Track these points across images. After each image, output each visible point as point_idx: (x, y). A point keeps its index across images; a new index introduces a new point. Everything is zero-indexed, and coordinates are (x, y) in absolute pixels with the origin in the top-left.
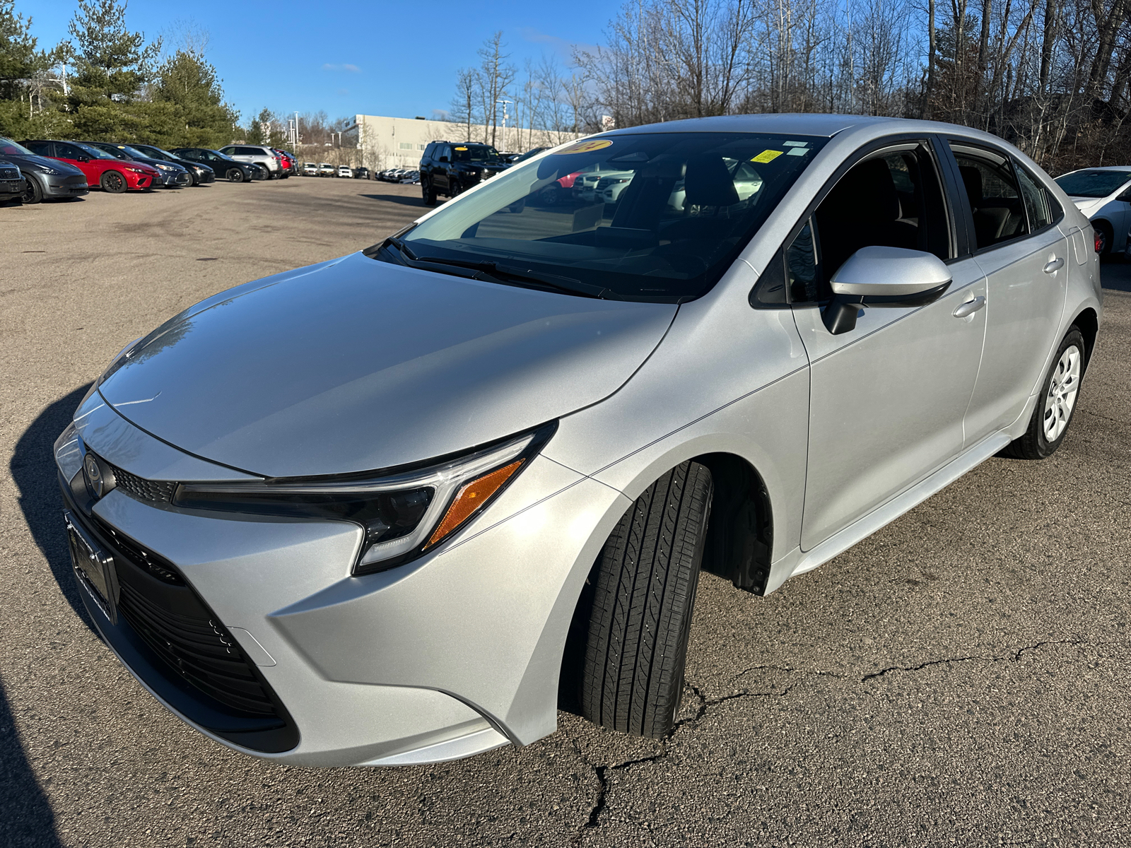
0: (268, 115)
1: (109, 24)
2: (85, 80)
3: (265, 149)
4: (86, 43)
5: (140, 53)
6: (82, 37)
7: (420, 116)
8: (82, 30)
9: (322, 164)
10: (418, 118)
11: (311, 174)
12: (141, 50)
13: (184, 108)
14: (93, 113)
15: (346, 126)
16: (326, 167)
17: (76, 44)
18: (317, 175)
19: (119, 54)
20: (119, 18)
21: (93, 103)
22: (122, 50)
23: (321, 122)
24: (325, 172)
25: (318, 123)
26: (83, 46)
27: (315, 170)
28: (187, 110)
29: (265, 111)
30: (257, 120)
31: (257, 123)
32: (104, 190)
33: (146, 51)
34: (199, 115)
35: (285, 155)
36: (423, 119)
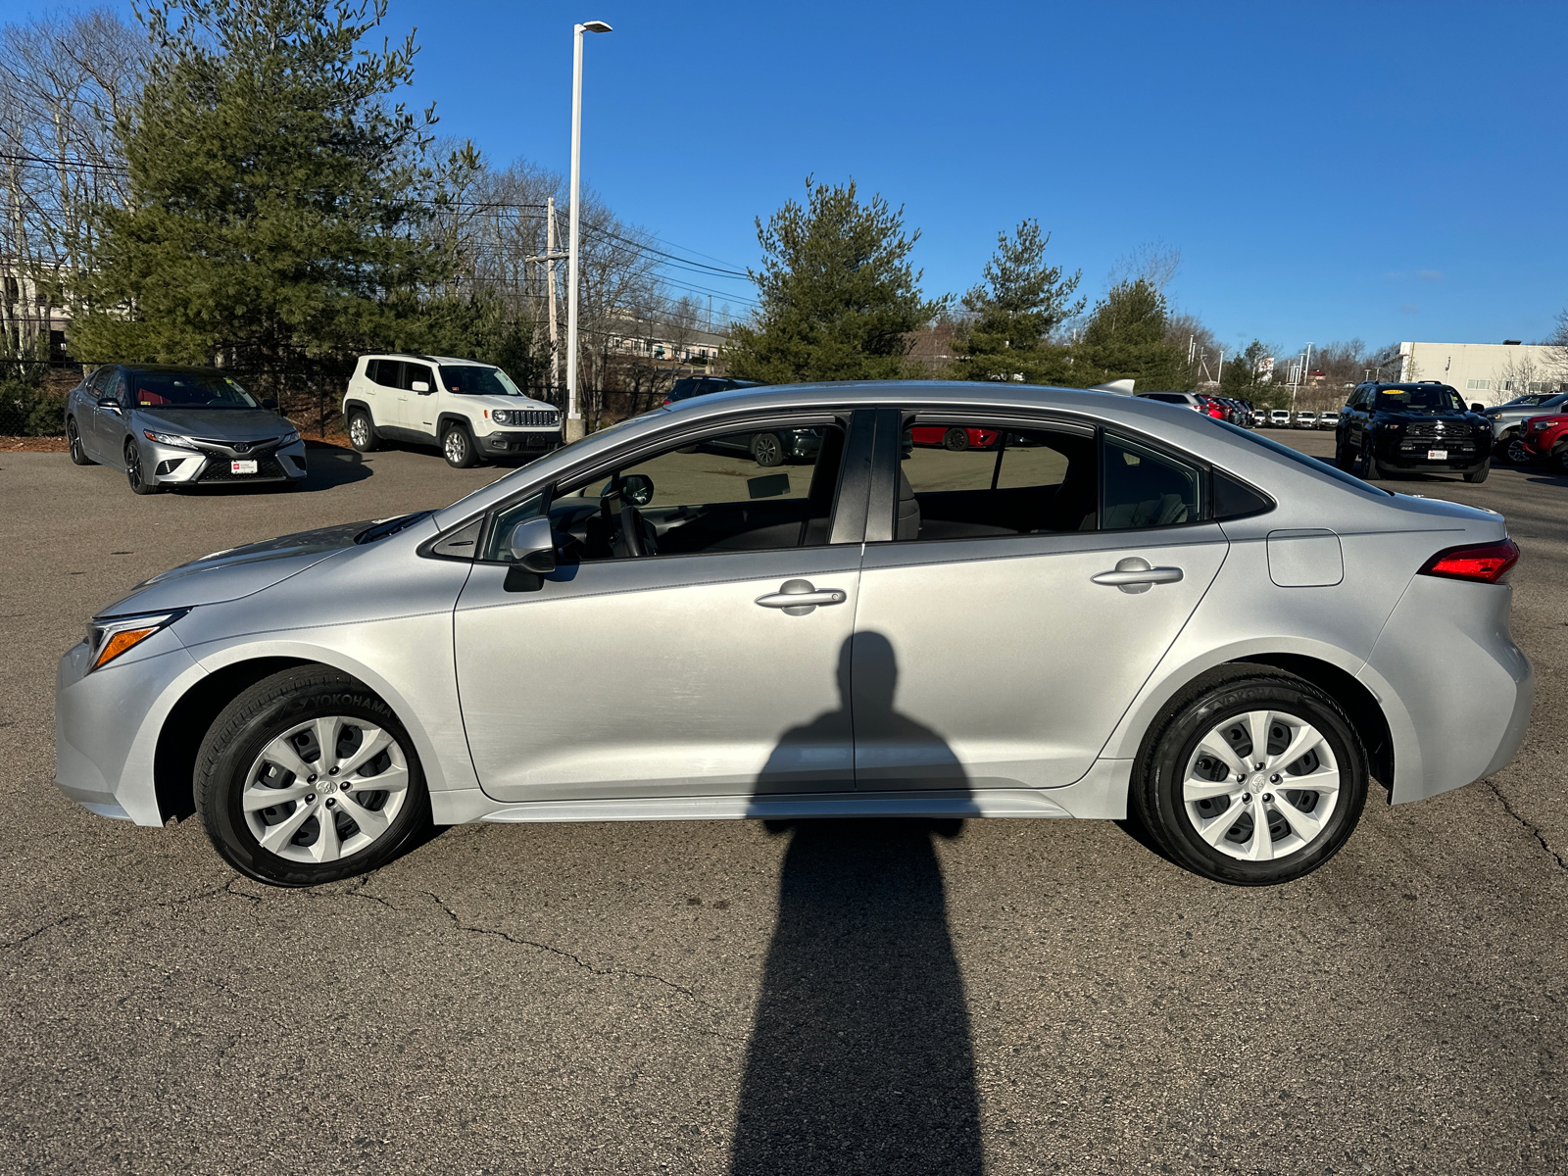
0: (1259, 350)
1: (1027, 261)
2: (989, 327)
3: (1187, 396)
4: (998, 286)
5: (1053, 291)
6: (994, 279)
7: (1512, 339)
8: (996, 271)
9: (1325, 413)
10: (1507, 343)
11: (1306, 426)
12: (1055, 288)
13: (1105, 349)
14: (987, 362)
15: (1385, 359)
16: (1329, 416)
17: (990, 288)
18: (1315, 427)
19: (1032, 292)
20: (1037, 255)
21: (993, 351)
22: (1033, 289)
23: (1353, 354)
24: (1326, 423)
25: (1348, 356)
26: (995, 289)
27: (1311, 420)
28: (1108, 352)
29: (1255, 345)
30: (1242, 356)
31: (1241, 360)
32: (946, 447)
33: (1061, 288)
34: (1122, 356)
35: (1218, 403)
36: (1518, 343)
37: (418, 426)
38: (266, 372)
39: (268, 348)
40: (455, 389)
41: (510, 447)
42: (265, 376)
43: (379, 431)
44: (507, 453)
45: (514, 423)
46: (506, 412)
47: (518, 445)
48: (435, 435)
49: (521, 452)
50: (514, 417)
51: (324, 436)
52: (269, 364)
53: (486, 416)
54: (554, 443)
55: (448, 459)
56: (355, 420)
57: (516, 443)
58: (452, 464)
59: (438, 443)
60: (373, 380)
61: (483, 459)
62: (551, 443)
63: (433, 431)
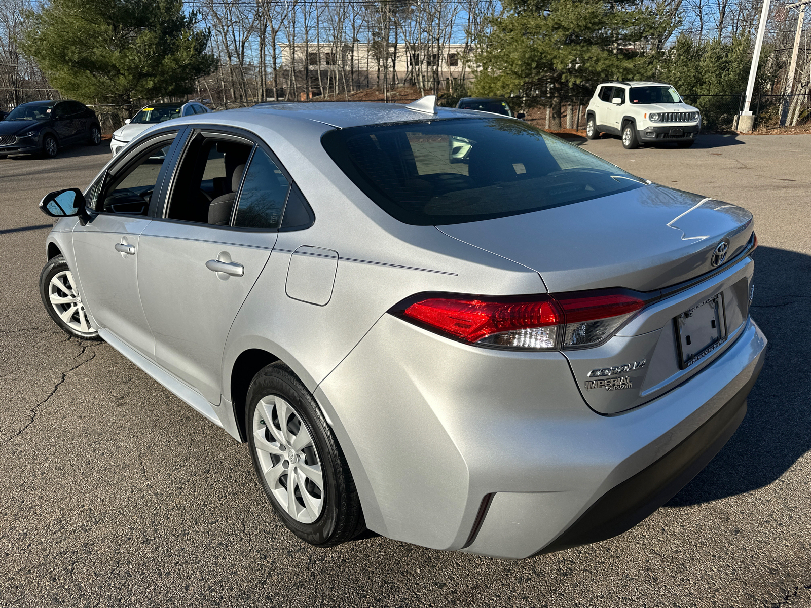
37: (613, 124)
38: (556, 97)
39: (558, 84)
40: (635, 101)
41: (657, 136)
42: (555, 99)
43: (598, 128)
44: (654, 140)
45: (662, 121)
46: (659, 114)
47: (663, 135)
48: (620, 129)
49: (665, 139)
50: (663, 117)
51: (578, 131)
52: (558, 92)
53: (645, 117)
54: (691, 133)
55: (623, 143)
56: (590, 122)
57: (662, 134)
58: (624, 146)
59: (620, 134)
60: (600, 98)
61: (641, 144)
62: (688, 133)
63: (619, 127)
